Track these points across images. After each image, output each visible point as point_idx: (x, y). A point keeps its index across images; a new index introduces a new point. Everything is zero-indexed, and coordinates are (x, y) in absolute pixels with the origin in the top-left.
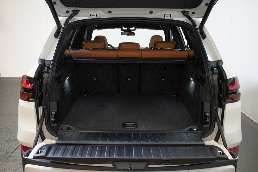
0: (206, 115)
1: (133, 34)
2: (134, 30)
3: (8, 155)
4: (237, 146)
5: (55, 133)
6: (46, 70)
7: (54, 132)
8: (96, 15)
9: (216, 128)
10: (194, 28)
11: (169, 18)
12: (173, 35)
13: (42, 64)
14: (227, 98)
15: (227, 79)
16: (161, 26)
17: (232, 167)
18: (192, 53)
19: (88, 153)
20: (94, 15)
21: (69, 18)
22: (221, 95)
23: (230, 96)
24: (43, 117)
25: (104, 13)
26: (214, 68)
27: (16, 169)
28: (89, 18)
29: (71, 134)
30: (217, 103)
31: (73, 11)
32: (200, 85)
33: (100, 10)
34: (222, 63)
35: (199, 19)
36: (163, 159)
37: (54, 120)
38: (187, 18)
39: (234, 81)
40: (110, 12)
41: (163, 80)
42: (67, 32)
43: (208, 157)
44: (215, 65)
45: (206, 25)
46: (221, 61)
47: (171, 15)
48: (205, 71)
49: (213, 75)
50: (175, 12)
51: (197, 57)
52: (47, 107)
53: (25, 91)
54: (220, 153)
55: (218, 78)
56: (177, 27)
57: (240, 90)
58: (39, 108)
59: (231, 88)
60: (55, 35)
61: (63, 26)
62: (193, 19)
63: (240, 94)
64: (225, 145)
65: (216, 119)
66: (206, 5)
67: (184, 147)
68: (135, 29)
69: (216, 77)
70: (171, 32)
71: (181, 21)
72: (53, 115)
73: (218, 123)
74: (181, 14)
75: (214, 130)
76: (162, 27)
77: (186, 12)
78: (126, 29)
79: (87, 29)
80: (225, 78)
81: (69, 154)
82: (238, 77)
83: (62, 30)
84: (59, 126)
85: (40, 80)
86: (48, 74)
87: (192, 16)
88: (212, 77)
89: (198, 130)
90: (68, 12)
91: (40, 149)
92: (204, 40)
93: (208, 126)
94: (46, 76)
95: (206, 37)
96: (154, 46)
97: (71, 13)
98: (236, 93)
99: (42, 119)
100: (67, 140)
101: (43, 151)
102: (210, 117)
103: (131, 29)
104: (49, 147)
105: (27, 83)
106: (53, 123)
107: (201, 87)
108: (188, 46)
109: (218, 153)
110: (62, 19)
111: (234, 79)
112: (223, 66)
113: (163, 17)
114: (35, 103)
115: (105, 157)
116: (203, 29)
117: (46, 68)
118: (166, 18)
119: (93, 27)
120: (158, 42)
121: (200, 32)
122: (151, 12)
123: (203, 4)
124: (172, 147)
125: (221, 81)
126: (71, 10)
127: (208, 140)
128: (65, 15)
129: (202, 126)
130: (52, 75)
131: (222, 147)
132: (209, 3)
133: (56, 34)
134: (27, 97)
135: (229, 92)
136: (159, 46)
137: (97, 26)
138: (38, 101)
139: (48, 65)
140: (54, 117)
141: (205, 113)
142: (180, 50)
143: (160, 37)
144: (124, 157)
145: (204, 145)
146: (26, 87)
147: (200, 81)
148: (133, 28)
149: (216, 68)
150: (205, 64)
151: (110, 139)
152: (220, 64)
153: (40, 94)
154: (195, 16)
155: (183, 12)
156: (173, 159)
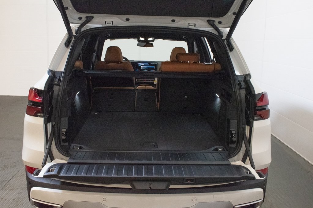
0: (232, 133)
1: (152, 45)
2: (153, 41)
3: (4, 183)
4: (266, 168)
5: (65, 153)
6: (56, 83)
7: (65, 151)
8: (112, 22)
9: (243, 148)
10: (220, 39)
11: (193, 27)
12: (197, 47)
13: (52, 76)
14: (255, 114)
15: (255, 95)
16: (183, 37)
17: (261, 190)
18: (218, 67)
19: (105, 172)
20: (110, 22)
21: (82, 25)
22: (248, 112)
23: (258, 112)
24: (52, 135)
25: (121, 21)
26: (242, 82)
27: (15, 198)
28: (104, 26)
29: (84, 153)
30: (245, 120)
31: (87, 17)
32: (227, 101)
33: (116, 17)
34: (250, 77)
35: (226, 29)
36: (185, 178)
37: (65, 137)
38: (213, 28)
39: (262, 96)
40: (128, 20)
41: (186, 97)
42: (79, 41)
43: (234, 176)
44: (242, 79)
45: (234, 36)
46: (249, 75)
47: (195, 24)
48: (232, 86)
49: (241, 90)
50: (199, 21)
51: (224, 72)
52: (57, 123)
53: (33, 105)
54: (247, 172)
55: (245, 93)
56: (202, 38)
57: (269, 107)
58: (48, 124)
59: (259, 104)
60: (65, 44)
61: (74, 34)
62: (219, 29)
63: (269, 110)
64: (253, 166)
65: (243, 138)
66: (234, 14)
67: (208, 167)
68: (154, 39)
69: (243, 92)
70: (195, 44)
71: (207, 31)
72: (64, 132)
73: (246, 142)
74: (207, 24)
75: (241, 149)
76: (185, 37)
77: (212, 22)
78: (143, 39)
79: (99, 38)
80: (253, 93)
81: (83, 173)
82: (267, 93)
83: (73, 38)
84: (69, 145)
85: (50, 93)
86: (59, 87)
87: (219, 26)
88: (239, 92)
89: (224, 150)
90: (80, 18)
91: (51, 168)
92: (232, 52)
93: (234, 146)
94: (56, 89)
95: (233, 49)
96: (176, 59)
97: (84, 19)
98: (265, 109)
99: (52, 136)
100: (80, 159)
101: (54, 170)
102: (236, 135)
103: (149, 39)
104: (61, 166)
105: (36, 96)
106: (64, 141)
107: (228, 103)
108: (214, 60)
109: (244, 173)
110: (74, 26)
111: (263, 94)
112: (251, 80)
113: (186, 27)
114: (44, 119)
115: (123, 175)
116: (231, 41)
117: (57, 80)
118: (190, 27)
119: (106, 37)
120: (180, 54)
121: (227, 44)
122: (173, 21)
123: (230, 13)
124: (195, 167)
125: (248, 97)
126: (84, 16)
127: (234, 161)
128: (77, 22)
129: (228, 145)
130: (63, 89)
131: (249, 166)
132: (237, 11)
133: (67, 43)
134: (35, 111)
135: (257, 108)
136: (182, 58)
137: (109, 35)
138: (47, 116)
139: (59, 77)
140: (64, 135)
141: (231, 131)
142: (205, 63)
143: (182, 49)
144: (144, 176)
145: (230, 165)
146: (34, 100)
147: (227, 96)
148: (151, 39)
149: (243, 82)
150: (232, 78)
151: (128, 158)
152: (248, 78)
153: (49, 109)
154: (221, 26)
155: (208, 21)
156: (197, 178)
